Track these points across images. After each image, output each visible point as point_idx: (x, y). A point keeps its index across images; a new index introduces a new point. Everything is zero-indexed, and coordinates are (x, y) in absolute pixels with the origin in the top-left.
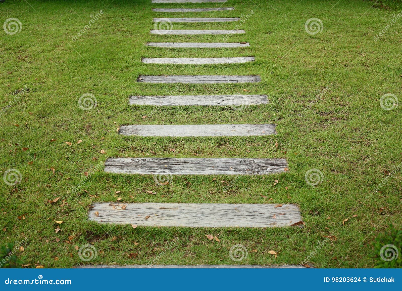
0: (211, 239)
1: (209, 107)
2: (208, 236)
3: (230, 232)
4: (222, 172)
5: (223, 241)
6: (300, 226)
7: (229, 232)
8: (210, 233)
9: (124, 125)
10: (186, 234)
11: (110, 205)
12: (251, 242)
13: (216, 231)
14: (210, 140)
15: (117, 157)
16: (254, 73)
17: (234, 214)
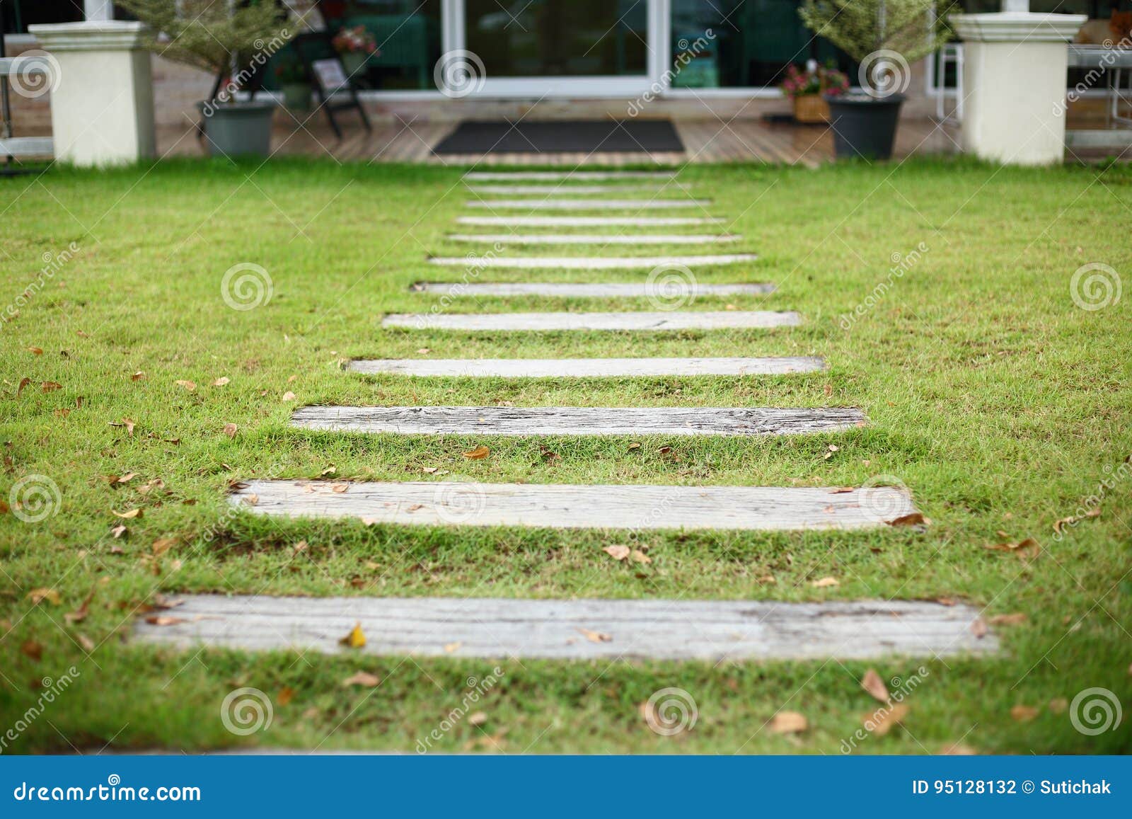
0: (620, 557)
1: (620, 333)
2: (611, 549)
3: (683, 539)
4: (662, 431)
5: (660, 560)
6: (915, 528)
7: (680, 541)
8: (618, 542)
9: (360, 359)
10: (541, 545)
11: (297, 485)
12: (754, 565)
13: (637, 539)
14: (622, 383)
15: (333, 404)
16: (758, 278)
17: (699, 505)
